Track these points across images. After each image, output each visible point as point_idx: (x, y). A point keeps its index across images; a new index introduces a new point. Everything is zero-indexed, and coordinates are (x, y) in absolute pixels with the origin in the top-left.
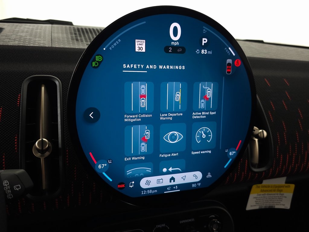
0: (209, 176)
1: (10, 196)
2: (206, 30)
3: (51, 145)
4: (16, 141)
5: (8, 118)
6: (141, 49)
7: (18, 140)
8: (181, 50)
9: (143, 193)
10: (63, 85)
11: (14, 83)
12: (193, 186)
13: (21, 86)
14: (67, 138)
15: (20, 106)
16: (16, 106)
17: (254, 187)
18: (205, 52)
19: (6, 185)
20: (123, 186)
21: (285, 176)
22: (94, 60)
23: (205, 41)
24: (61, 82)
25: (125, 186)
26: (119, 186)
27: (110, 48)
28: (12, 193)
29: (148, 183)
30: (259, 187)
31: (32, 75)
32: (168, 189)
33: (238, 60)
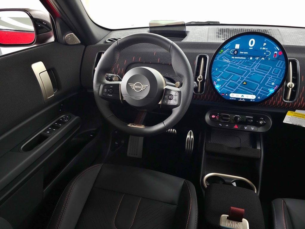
2: (266, 40)
3: (203, 78)
9: (230, 98)
10: (209, 58)
11: (194, 57)
12: (251, 100)
14: (208, 77)
15: (195, 64)
17: (289, 112)
18: (264, 48)
26: (222, 94)
27: (226, 47)
29: (233, 95)
30: (292, 113)
31: (200, 54)
32: (240, 99)
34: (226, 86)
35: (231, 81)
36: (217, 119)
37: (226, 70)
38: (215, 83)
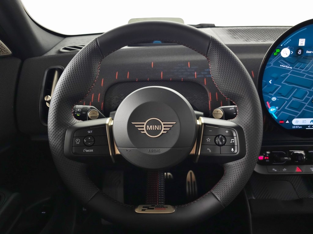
9: (294, 127)
22: (275, 52)
26: (280, 122)
27: (285, 45)
29: (297, 122)
32: (309, 127)
34: (286, 108)
35: (294, 99)
36: (267, 161)
37: (285, 82)
38: (268, 104)
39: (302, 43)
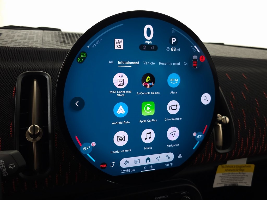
0: (180, 156)
1: (5, 174)
2: (175, 31)
3: (41, 131)
4: (11, 128)
5: (4, 107)
6: (120, 47)
7: (13, 126)
8: (154, 48)
9: (123, 172)
10: (52, 79)
11: (10, 78)
12: (167, 165)
13: (16, 80)
14: (55, 124)
15: (15, 97)
16: (11, 97)
17: (220, 167)
18: (174, 49)
19: (2, 164)
20: (105, 166)
21: (246, 157)
22: (80, 56)
23: (174, 40)
24: (51, 77)
25: (106, 165)
26: (102, 166)
27: (93, 46)
28: (7, 171)
30: (223, 167)
31: (26, 71)
32: (144, 168)
33: (202, 57)
39: (119, 45)
